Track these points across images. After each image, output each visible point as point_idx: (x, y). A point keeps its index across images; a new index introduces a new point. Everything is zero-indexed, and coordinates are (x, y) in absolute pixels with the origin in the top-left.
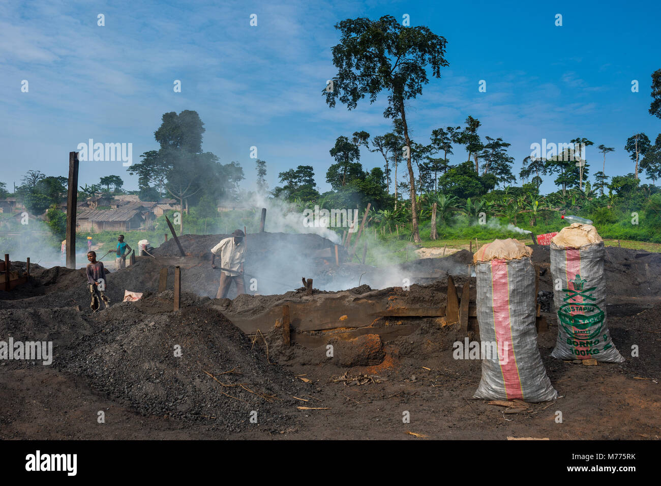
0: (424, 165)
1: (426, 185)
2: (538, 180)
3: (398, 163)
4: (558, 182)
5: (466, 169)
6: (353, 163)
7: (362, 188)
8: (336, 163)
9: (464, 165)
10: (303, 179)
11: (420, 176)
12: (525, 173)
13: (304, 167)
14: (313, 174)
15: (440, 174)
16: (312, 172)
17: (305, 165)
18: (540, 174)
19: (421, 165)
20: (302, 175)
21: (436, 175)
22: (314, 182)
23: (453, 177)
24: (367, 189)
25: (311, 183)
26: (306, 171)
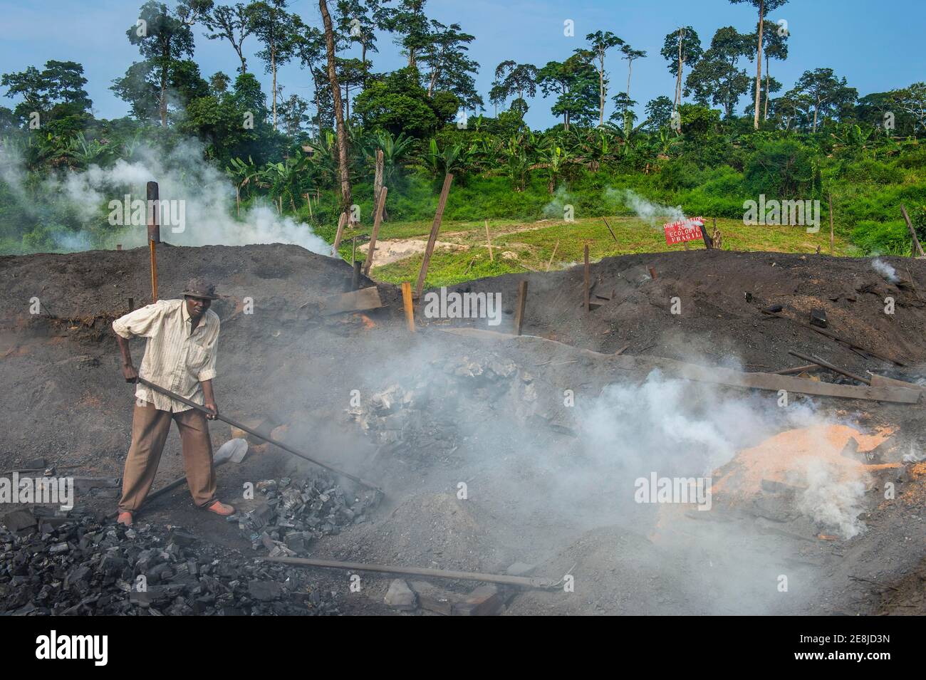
0: (322, 71)
1: (329, 111)
2: (520, 105)
3: (278, 65)
4: (556, 111)
5: (403, 82)
6: (180, 60)
7: (222, 117)
8: (142, 59)
9: (402, 75)
10: (62, 90)
11: (316, 93)
12: (498, 93)
13: (62, 65)
14: (85, 81)
15: (356, 91)
16: (82, 76)
17: (64, 60)
18: (525, 94)
19: (317, 70)
20: (58, 81)
21: (347, 91)
22: (87, 97)
23: (381, 96)
24: (231, 119)
25: (81, 100)
26: (68, 73)
